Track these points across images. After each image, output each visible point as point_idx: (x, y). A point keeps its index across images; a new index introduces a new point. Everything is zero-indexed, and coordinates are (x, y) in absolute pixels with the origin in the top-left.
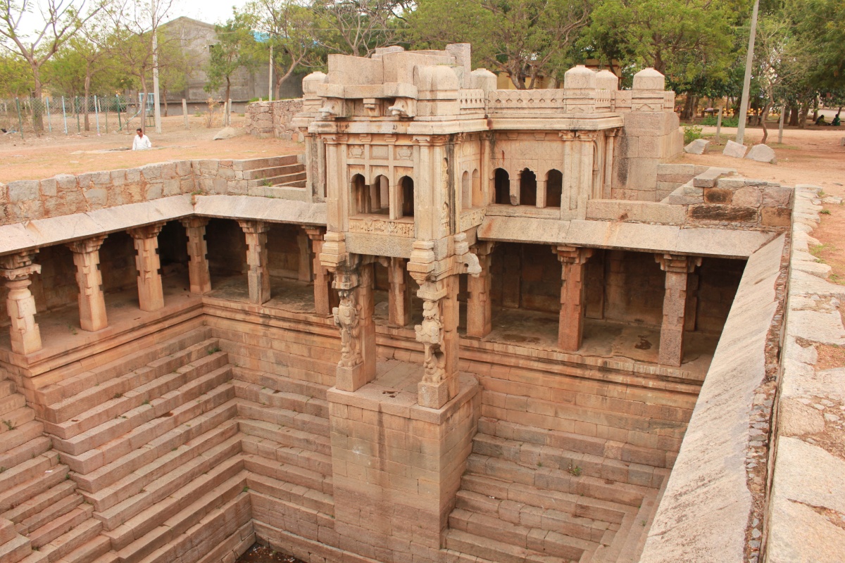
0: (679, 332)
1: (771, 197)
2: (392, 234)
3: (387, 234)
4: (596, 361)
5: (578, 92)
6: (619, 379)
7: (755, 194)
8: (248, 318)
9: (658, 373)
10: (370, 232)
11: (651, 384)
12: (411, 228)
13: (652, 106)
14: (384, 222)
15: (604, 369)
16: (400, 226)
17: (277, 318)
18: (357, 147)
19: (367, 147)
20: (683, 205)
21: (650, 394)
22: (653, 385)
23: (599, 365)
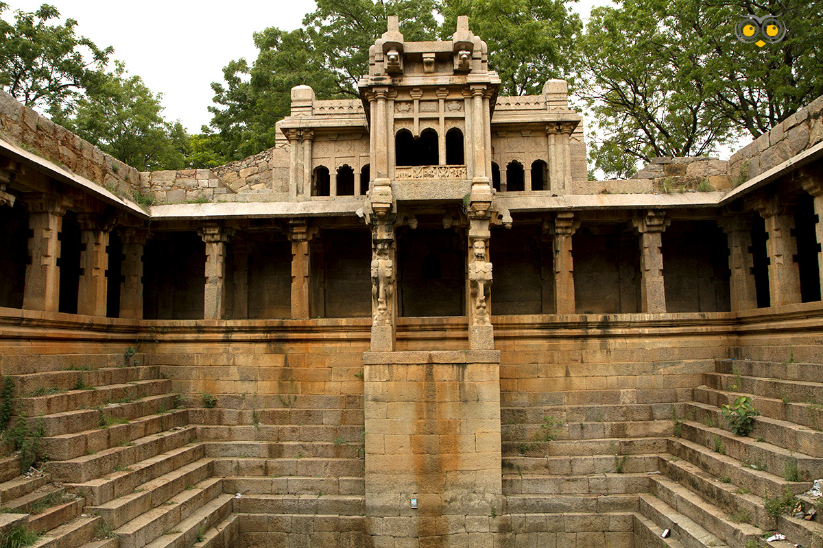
0: (661, 282)
1: (714, 168)
2: (443, 178)
3: (437, 178)
4: (597, 317)
5: (558, 96)
6: (619, 331)
7: (702, 166)
8: (202, 336)
9: (652, 319)
10: (419, 178)
11: (647, 331)
12: (463, 171)
13: (578, 139)
14: (435, 168)
15: (605, 325)
16: (452, 170)
17: (241, 330)
18: (404, 104)
19: (416, 103)
20: (650, 179)
21: (647, 341)
22: (649, 331)
23: (599, 321)
